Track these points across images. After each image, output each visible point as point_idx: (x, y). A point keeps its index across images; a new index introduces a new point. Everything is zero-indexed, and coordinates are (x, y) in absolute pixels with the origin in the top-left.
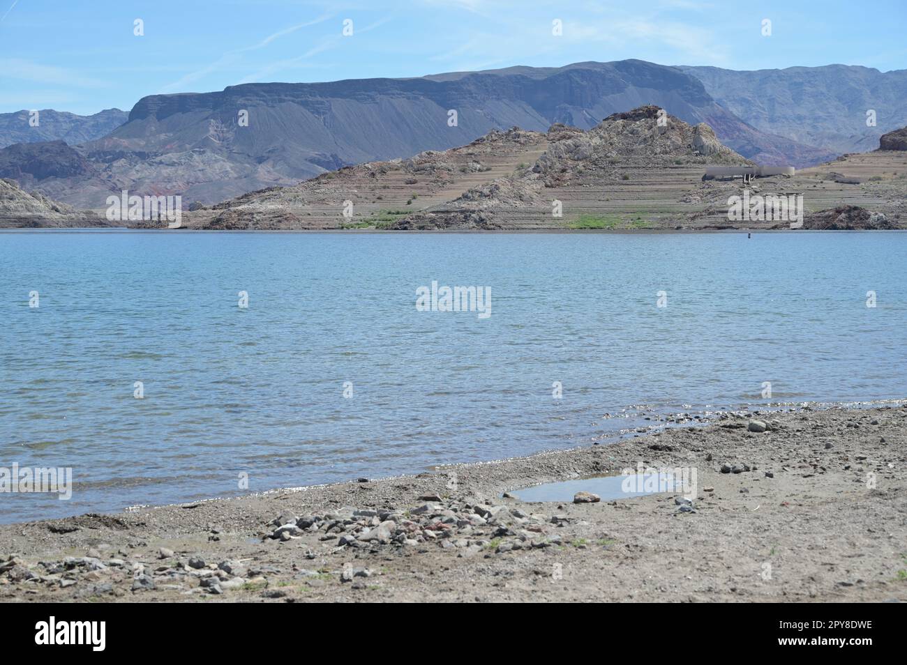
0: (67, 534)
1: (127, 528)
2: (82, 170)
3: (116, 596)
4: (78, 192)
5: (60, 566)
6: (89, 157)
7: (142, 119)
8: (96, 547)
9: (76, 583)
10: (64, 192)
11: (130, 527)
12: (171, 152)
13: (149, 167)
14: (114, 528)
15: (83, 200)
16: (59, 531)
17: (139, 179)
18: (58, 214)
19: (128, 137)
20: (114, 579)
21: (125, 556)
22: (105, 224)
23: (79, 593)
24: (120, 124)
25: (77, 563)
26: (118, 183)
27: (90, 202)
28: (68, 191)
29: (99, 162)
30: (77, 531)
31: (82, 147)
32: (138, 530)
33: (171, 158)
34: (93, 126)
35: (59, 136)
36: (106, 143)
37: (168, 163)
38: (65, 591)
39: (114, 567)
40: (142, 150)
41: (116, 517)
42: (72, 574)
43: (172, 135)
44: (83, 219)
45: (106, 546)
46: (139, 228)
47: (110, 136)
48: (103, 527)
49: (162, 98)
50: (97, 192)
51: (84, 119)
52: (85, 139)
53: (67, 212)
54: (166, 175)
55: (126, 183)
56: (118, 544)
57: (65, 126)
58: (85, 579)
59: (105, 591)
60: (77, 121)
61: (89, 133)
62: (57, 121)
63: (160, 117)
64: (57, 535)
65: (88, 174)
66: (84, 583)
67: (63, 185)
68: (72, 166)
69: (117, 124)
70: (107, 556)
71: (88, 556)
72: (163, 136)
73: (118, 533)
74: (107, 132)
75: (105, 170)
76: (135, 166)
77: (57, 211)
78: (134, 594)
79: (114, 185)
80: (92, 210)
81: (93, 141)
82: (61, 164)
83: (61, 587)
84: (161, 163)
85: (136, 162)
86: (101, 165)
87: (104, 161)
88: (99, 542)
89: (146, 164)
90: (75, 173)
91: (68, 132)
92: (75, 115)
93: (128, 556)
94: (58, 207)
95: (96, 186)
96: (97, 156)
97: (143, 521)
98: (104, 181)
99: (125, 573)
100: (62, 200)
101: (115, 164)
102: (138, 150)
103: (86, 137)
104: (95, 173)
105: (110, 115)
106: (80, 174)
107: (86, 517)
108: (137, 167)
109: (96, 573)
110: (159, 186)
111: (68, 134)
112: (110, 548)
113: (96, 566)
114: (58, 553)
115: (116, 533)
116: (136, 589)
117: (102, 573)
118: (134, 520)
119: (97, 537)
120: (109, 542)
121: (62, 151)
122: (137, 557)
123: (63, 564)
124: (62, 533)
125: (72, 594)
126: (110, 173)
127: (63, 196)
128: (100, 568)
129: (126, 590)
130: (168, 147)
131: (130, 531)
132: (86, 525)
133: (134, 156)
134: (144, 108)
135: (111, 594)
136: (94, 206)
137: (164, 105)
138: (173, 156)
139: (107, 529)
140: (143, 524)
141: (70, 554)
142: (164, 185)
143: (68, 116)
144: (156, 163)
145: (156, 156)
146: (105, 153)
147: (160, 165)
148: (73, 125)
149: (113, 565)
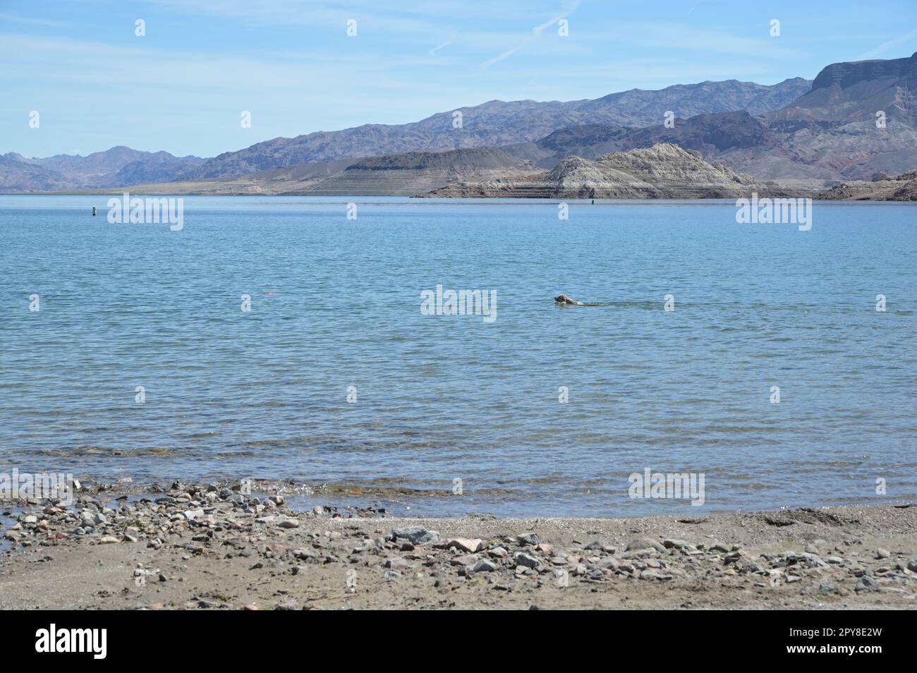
0: (784, 527)
1: (841, 525)
2: (763, 140)
3: (841, 595)
4: (759, 163)
5: (782, 561)
6: (771, 127)
7: (826, 88)
8: (812, 542)
9: (801, 579)
10: (745, 162)
11: (844, 523)
12: (853, 121)
13: (832, 136)
14: (829, 524)
15: (764, 170)
16: (776, 523)
17: (821, 149)
18: (739, 184)
19: (811, 106)
20: (836, 577)
21: (842, 553)
22: (786, 195)
23: (805, 590)
24: (803, 94)
25: (799, 558)
26: (800, 153)
27: (771, 172)
28: (749, 161)
29: (781, 132)
30: (793, 525)
31: (764, 117)
32: (852, 527)
33: (854, 127)
34: (776, 96)
35: (741, 106)
36: (789, 113)
37: (851, 132)
38: (791, 587)
39: (833, 565)
40: (825, 120)
41: (830, 513)
42: (794, 569)
43: (856, 103)
44: (764, 189)
45: (822, 541)
46: (820, 199)
47: (793, 106)
48: (818, 522)
49: (847, 66)
50: (778, 163)
51: (768, 89)
52: (767, 109)
53: (748, 183)
54: (848, 145)
55: (808, 152)
56: (833, 541)
57: (748, 96)
58: (808, 576)
59: (830, 590)
60: (760, 90)
61: (772, 102)
62: (740, 91)
63: (844, 85)
64: (774, 528)
65: (770, 144)
66: (808, 579)
67: (745, 156)
68: (754, 136)
69: (800, 93)
70: (824, 552)
71: (807, 551)
72: (846, 105)
73: (834, 529)
74: (790, 101)
75: (787, 140)
76: (817, 135)
77: (738, 181)
78: (857, 594)
79: (795, 155)
80: (774, 181)
81: (776, 111)
82: (742, 135)
83: (787, 582)
84: (844, 132)
85: (819, 132)
86: (783, 134)
87: (786, 131)
88: (815, 537)
89: (828, 133)
90: (757, 143)
91: (750, 103)
92: (759, 85)
93: (845, 553)
94: (739, 177)
95: (778, 156)
96: (779, 126)
97: (857, 519)
98: (786, 152)
99: (845, 572)
100: (743, 170)
101: (798, 134)
102: (820, 119)
103: (769, 107)
104: (777, 144)
105: (793, 84)
106: (761, 144)
107: (800, 511)
108: (820, 137)
109: (818, 570)
110: (842, 156)
111: (750, 104)
112: (826, 544)
113: (817, 563)
114: (776, 546)
115: (831, 529)
116: (860, 590)
117: (823, 570)
118: (847, 517)
119: (813, 532)
120: (825, 538)
121: (744, 122)
122: (854, 556)
123: (785, 558)
124: (778, 526)
125: (798, 590)
126: (792, 143)
127: (744, 167)
128: (821, 565)
129: (849, 590)
130: (852, 116)
131: (844, 527)
132: (802, 519)
133: (816, 126)
134: (828, 76)
135: (836, 593)
136: (774, 176)
137: (849, 73)
138: (857, 125)
139: (822, 524)
140: (856, 521)
141: (788, 548)
142: (846, 155)
143: (752, 86)
144: (838, 132)
145: (839, 125)
146: (788, 123)
147: (844, 135)
148: (756, 95)
149: (832, 562)
